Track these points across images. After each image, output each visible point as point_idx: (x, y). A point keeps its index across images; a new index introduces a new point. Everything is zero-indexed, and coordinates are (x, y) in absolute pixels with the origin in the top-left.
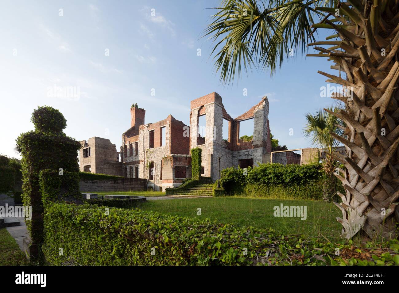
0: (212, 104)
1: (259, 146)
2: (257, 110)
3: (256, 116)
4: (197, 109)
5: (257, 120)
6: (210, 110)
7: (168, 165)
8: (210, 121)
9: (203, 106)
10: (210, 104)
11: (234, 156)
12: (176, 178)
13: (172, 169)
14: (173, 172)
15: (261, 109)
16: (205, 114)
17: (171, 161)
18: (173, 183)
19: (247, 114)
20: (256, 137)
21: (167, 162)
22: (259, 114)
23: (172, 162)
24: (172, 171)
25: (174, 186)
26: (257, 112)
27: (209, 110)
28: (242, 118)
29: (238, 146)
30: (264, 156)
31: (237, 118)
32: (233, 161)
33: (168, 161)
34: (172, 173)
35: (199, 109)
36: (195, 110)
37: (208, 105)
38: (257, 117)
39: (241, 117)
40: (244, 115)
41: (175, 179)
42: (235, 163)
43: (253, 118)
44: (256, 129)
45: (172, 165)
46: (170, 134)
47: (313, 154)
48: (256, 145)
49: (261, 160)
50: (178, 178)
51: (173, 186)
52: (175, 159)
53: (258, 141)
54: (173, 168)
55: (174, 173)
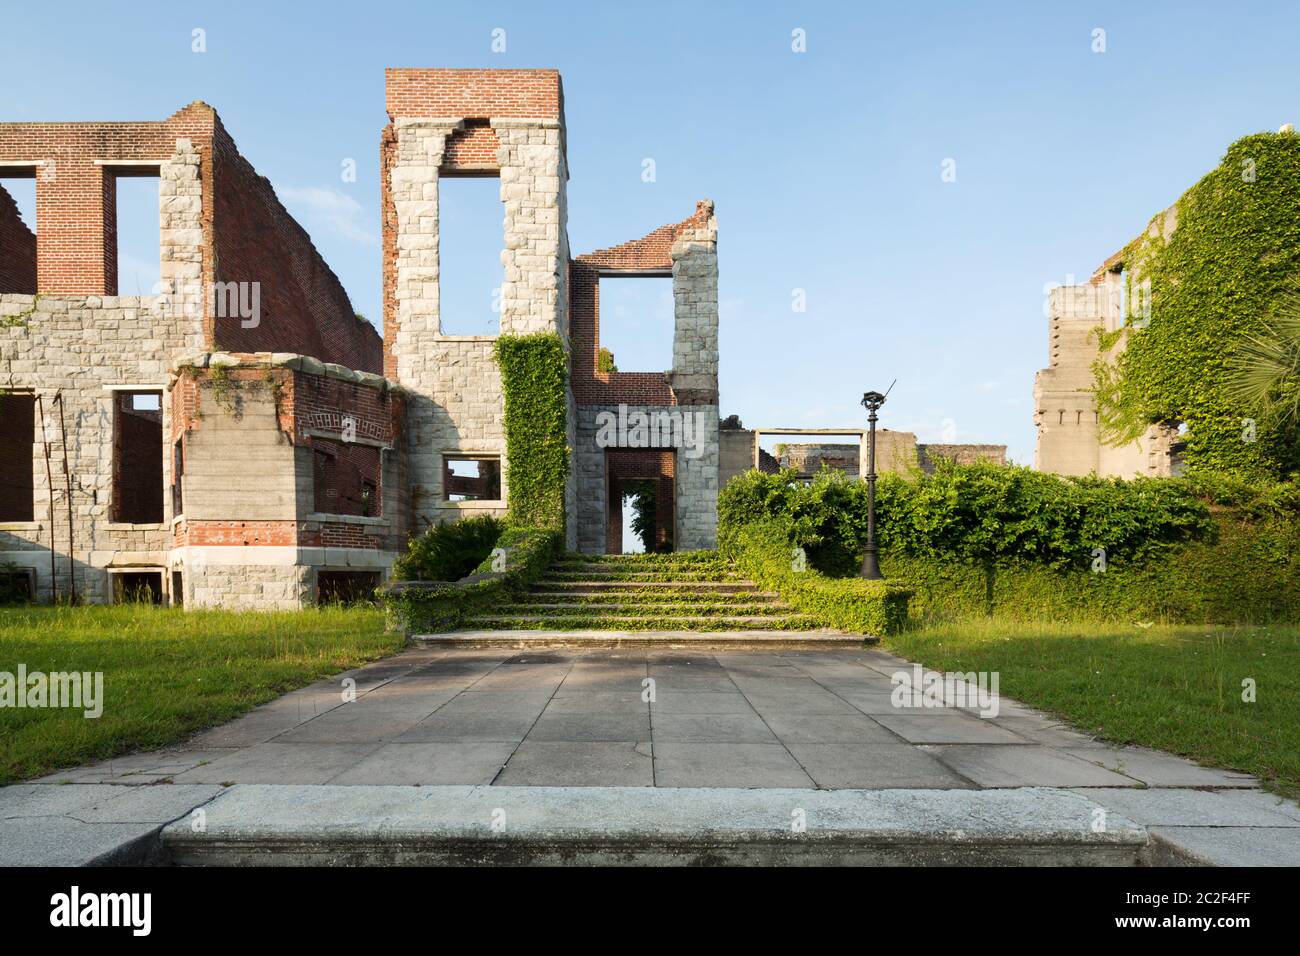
0: (541, 127)
1: (702, 399)
2: (686, 246)
3: (684, 271)
4: (438, 126)
5: (689, 285)
6: (532, 159)
7: (247, 421)
8: (533, 214)
9: (484, 123)
10: (530, 126)
11: (583, 425)
12: (322, 517)
13: (289, 453)
14: (297, 475)
15: (703, 244)
16: (495, 173)
17: (279, 398)
18: (301, 543)
19: (637, 249)
20: (689, 358)
21: (239, 401)
22: (699, 262)
23: (289, 405)
24: (290, 468)
25: (304, 569)
26: (689, 254)
27: (524, 153)
28: (615, 264)
29: (600, 384)
30: (728, 442)
31: (587, 257)
32: (584, 448)
33: (244, 396)
34: (292, 480)
35: (450, 132)
36: (420, 126)
37: (518, 126)
38: (690, 273)
39: (607, 255)
40: (623, 252)
41: (309, 517)
42: (589, 459)
43: (669, 275)
44: (688, 324)
45: (288, 423)
46: (209, 227)
47: (901, 453)
48: (690, 392)
49: (715, 458)
50: (332, 517)
51: (299, 564)
52: (311, 387)
53: (696, 376)
54: (297, 447)
55: (302, 480)
